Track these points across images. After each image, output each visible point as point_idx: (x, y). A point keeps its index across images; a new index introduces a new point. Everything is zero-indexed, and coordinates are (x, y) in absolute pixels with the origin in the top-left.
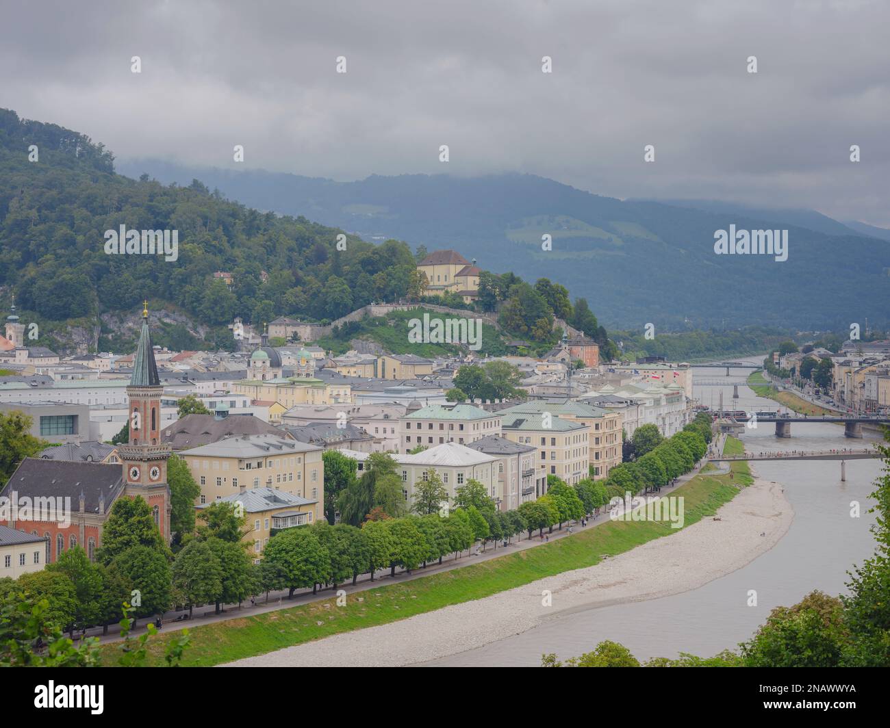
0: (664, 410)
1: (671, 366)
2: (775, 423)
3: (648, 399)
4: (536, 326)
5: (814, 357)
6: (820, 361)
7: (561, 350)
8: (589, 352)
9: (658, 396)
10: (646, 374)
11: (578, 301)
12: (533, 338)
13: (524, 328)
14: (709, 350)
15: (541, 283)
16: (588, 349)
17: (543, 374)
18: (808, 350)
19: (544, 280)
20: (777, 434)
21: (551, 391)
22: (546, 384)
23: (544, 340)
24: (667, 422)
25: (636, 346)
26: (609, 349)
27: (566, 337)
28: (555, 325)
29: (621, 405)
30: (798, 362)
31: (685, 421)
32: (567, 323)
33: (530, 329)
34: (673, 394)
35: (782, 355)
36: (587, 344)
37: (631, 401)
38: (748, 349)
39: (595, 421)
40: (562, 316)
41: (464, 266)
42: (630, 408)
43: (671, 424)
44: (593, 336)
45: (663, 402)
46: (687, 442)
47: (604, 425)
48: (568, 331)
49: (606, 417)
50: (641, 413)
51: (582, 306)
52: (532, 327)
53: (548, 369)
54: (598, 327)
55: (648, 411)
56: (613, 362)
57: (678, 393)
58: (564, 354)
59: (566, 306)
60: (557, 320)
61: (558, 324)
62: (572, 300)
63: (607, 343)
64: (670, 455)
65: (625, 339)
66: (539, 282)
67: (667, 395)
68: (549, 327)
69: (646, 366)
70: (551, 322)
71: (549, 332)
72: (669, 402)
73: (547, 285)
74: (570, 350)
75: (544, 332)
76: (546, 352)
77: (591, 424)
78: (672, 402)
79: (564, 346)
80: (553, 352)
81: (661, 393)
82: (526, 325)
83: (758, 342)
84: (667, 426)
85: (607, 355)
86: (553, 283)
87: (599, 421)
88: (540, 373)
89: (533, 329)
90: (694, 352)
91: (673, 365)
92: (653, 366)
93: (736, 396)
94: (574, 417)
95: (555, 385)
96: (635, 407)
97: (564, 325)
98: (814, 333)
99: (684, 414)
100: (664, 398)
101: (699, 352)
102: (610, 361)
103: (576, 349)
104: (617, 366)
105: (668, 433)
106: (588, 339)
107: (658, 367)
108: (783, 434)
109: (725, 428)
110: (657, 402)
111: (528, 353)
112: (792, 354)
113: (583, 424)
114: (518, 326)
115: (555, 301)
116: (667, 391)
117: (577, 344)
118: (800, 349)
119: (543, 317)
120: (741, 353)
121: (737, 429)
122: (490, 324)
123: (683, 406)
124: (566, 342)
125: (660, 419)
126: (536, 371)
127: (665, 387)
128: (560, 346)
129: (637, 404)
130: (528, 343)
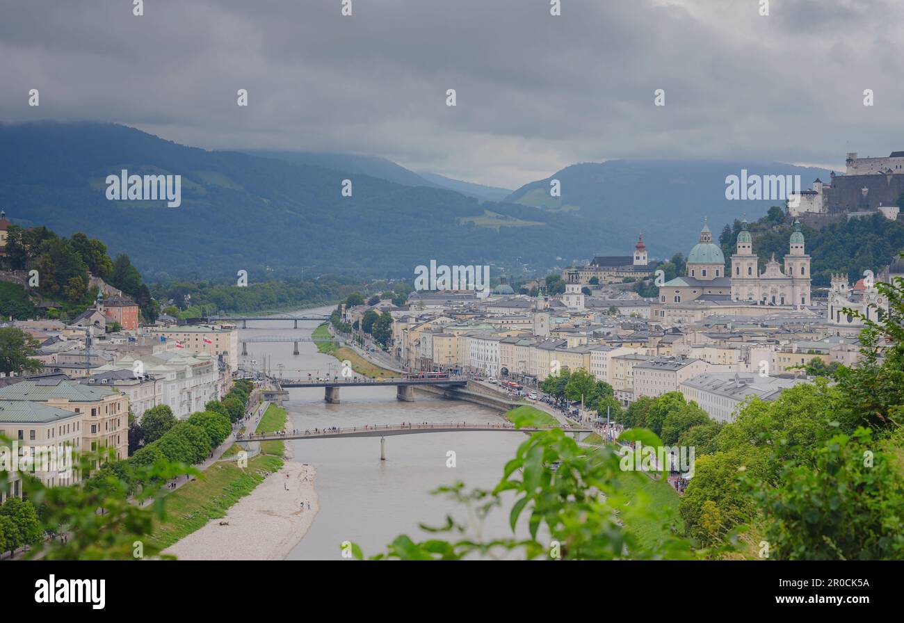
0: (190, 383)
1: (213, 329)
2: (324, 388)
3: (169, 372)
4: (69, 285)
5: (375, 310)
6: (379, 313)
7: (95, 311)
8: (127, 314)
9: (182, 368)
10: (187, 337)
11: (119, 256)
12: (65, 298)
13: (56, 287)
14: (281, 300)
15: (77, 238)
16: (126, 310)
17: (68, 339)
18: (375, 301)
19: (79, 235)
20: (326, 399)
21: (74, 360)
22: (69, 352)
23: (78, 300)
24: (194, 396)
25: (203, 298)
26: (153, 309)
27: (101, 298)
28: (91, 284)
29: (132, 383)
30: (361, 315)
31: (216, 393)
32: (106, 282)
33: (62, 289)
34: (202, 364)
35: (348, 308)
36: (126, 304)
37: (147, 377)
38: (321, 299)
39: (89, 407)
40: (100, 274)
42: (145, 385)
43: (197, 399)
44: (134, 295)
45: (189, 375)
46: (206, 424)
47: (103, 410)
48: (104, 288)
49: (106, 400)
50: (159, 389)
51: (123, 262)
52: (65, 286)
53: (75, 334)
54: (140, 285)
55: (169, 386)
56: (157, 322)
57: (208, 363)
58: (98, 316)
59: (103, 263)
60: (93, 278)
61: (93, 281)
62: (111, 256)
63: (150, 302)
64: (177, 444)
65: (194, 291)
66: (74, 237)
67: (194, 366)
68: (83, 285)
69: (187, 328)
70: (86, 281)
71: (84, 291)
72: (197, 374)
73: (83, 240)
74: (106, 311)
75: (78, 292)
76: (80, 313)
77: (86, 409)
78: (200, 373)
79: (99, 306)
80: (86, 313)
81: (187, 364)
82: (58, 284)
83: (331, 292)
84: (194, 401)
85: (149, 316)
86: (90, 238)
87: (96, 406)
88: (65, 339)
89: (65, 288)
90: (266, 303)
91: (216, 327)
92: (194, 328)
93: (296, 353)
94: (66, 401)
95: (78, 353)
96: (152, 383)
97: (101, 284)
98: (389, 281)
99: (216, 386)
100: (190, 369)
101: (271, 303)
102: (153, 321)
103: (114, 311)
104: (160, 328)
105: (179, 413)
106: (129, 298)
107: (199, 330)
108: (331, 399)
109: (269, 395)
110: (181, 375)
111: (59, 315)
112: (358, 306)
113: (77, 410)
114: (50, 286)
115: (91, 257)
116: (196, 361)
117: (114, 304)
118: (366, 301)
119: (76, 276)
120: (314, 302)
121: (280, 397)
122: (19, 283)
123: (215, 376)
124: (101, 303)
125: (185, 393)
126: (61, 337)
127: (195, 357)
128: (95, 307)
129: (153, 379)
130: (59, 304)
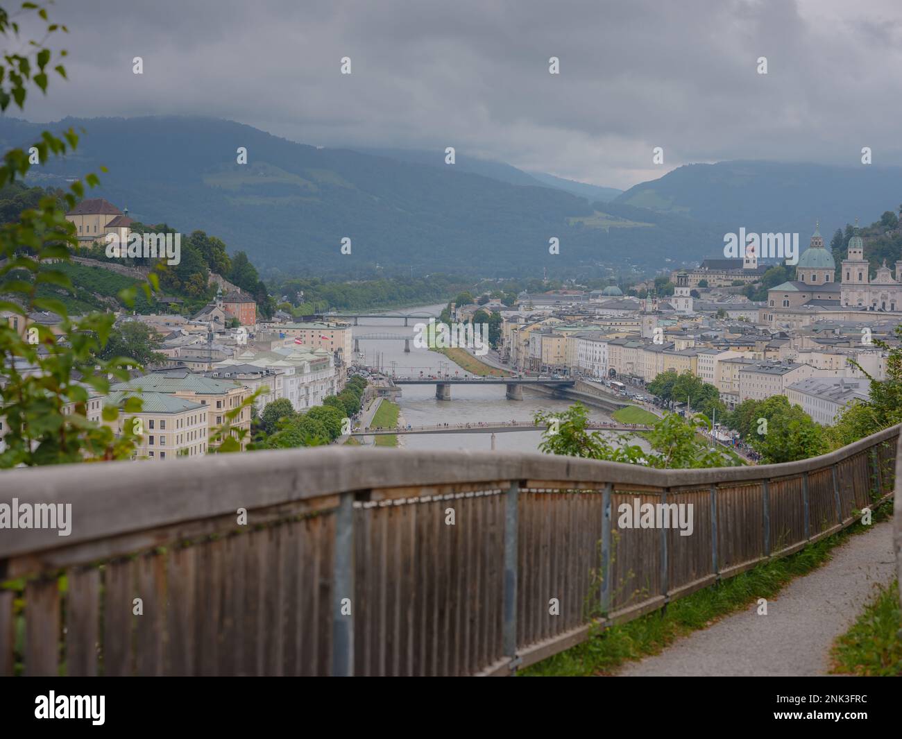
0: (307, 379)
1: (328, 326)
2: (436, 385)
3: (289, 367)
4: (190, 281)
5: (485, 310)
6: (489, 313)
7: (215, 307)
8: (246, 310)
9: (301, 364)
10: (303, 334)
11: (237, 254)
12: (186, 294)
13: (177, 283)
14: (392, 298)
15: (197, 236)
16: (245, 306)
17: (190, 334)
18: (484, 301)
19: (198, 233)
20: (437, 396)
21: (195, 354)
22: (191, 347)
23: (198, 296)
24: (311, 391)
25: (316, 295)
26: (270, 306)
27: (220, 294)
28: (210, 281)
29: (254, 377)
30: (470, 315)
31: (332, 389)
32: (224, 278)
33: (183, 285)
34: (318, 360)
35: (457, 306)
36: (244, 301)
37: (267, 371)
38: (431, 297)
39: (216, 399)
40: (219, 271)
41: (115, 216)
42: (264, 380)
43: (315, 394)
44: (251, 292)
45: (307, 370)
46: (324, 418)
47: (228, 403)
48: (223, 285)
49: (230, 393)
50: (279, 384)
51: (241, 260)
52: (185, 282)
53: (195, 329)
54: (258, 281)
55: (288, 381)
56: (273, 319)
57: (325, 359)
58: (218, 311)
59: (222, 260)
60: (212, 275)
61: (213, 278)
62: (230, 253)
63: (267, 299)
64: (298, 436)
65: (306, 288)
66: (194, 235)
67: (312, 362)
68: (203, 282)
69: (303, 325)
70: (206, 277)
71: (204, 288)
72: (314, 370)
73: (203, 238)
74: (226, 307)
75: (199, 288)
76: (200, 309)
77: (211, 402)
78: (317, 369)
79: (218, 303)
80: (205, 310)
81: (305, 360)
82: (179, 280)
83: (441, 291)
84: (311, 396)
85: (266, 313)
86: (210, 235)
87: (221, 398)
88: (187, 333)
89: (185, 285)
90: (376, 301)
91: (331, 324)
92: (310, 325)
93: (407, 351)
94: (193, 393)
95: (200, 348)
96: (272, 378)
97: (220, 280)
98: (497, 281)
99: (332, 382)
100: (307, 365)
101: (382, 300)
102: (270, 318)
103: (231, 306)
104: (276, 325)
105: (298, 407)
106: (247, 295)
107: (315, 327)
108: (442, 396)
109: (382, 392)
110: (300, 370)
111: (181, 310)
112: (467, 306)
113: (203, 402)
114: (171, 281)
115: (211, 254)
116: (313, 357)
117: (233, 300)
118: (476, 300)
119: (197, 272)
120: (424, 301)
121: (393, 393)
122: (141, 278)
123: (331, 372)
124: (220, 299)
125: (303, 388)
126: (183, 331)
127: (312, 353)
128: (215, 303)
129: (274, 374)
130: (180, 300)
